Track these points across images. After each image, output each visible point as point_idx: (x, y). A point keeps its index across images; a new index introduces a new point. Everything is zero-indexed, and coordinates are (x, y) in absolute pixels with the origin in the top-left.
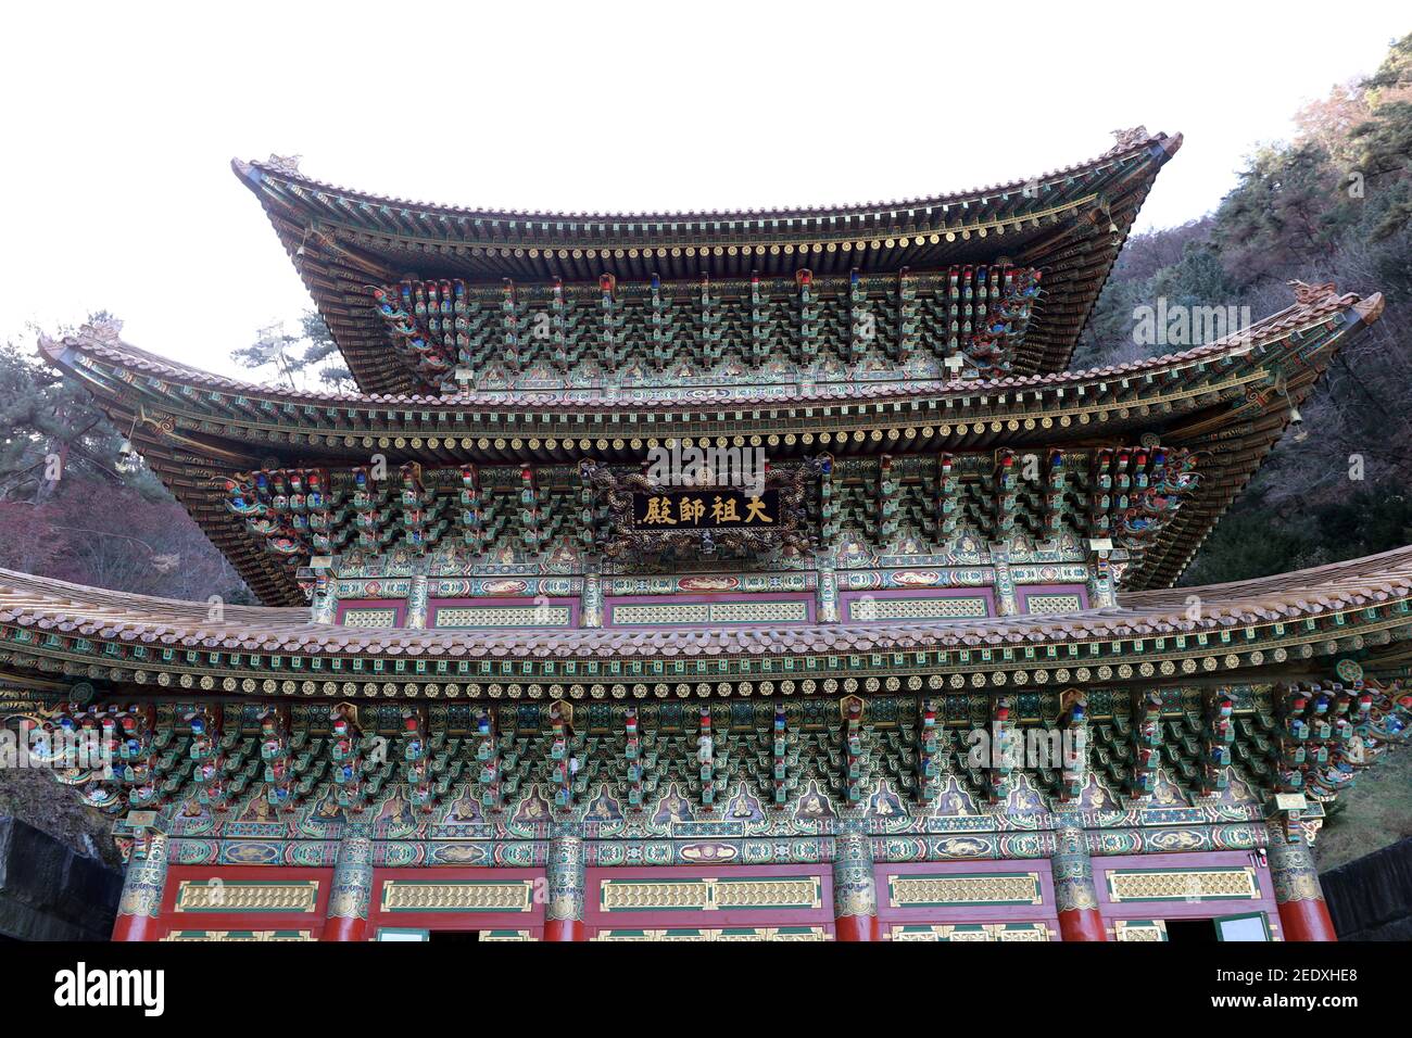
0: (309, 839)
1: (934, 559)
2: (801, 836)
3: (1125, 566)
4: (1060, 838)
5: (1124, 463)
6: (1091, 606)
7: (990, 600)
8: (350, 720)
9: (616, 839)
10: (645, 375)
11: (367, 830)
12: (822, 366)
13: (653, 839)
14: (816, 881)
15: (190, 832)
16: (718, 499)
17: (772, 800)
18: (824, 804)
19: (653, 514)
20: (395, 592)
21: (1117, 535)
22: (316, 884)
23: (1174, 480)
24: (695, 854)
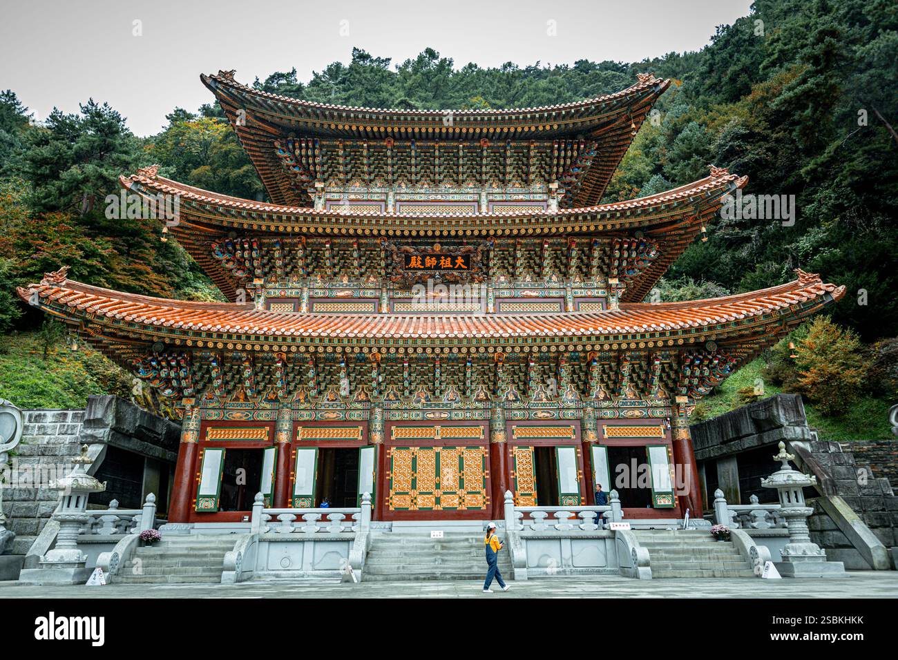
0: (264, 409)
1: (539, 285)
2: (476, 409)
3: (623, 290)
4: (584, 411)
5: (626, 246)
6: (607, 308)
7: (563, 304)
8: (283, 361)
9: (398, 409)
10: (407, 187)
11: (289, 405)
12: (491, 184)
13: (414, 409)
14: (482, 428)
15: (210, 406)
16: (443, 257)
17: (464, 393)
18: (486, 395)
19: (413, 264)
20: (293, 295)
21: (621, 277)
22: (268, 428)
23: (648, 253)
24: (432, 416)
